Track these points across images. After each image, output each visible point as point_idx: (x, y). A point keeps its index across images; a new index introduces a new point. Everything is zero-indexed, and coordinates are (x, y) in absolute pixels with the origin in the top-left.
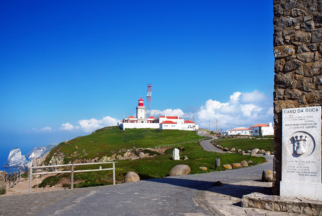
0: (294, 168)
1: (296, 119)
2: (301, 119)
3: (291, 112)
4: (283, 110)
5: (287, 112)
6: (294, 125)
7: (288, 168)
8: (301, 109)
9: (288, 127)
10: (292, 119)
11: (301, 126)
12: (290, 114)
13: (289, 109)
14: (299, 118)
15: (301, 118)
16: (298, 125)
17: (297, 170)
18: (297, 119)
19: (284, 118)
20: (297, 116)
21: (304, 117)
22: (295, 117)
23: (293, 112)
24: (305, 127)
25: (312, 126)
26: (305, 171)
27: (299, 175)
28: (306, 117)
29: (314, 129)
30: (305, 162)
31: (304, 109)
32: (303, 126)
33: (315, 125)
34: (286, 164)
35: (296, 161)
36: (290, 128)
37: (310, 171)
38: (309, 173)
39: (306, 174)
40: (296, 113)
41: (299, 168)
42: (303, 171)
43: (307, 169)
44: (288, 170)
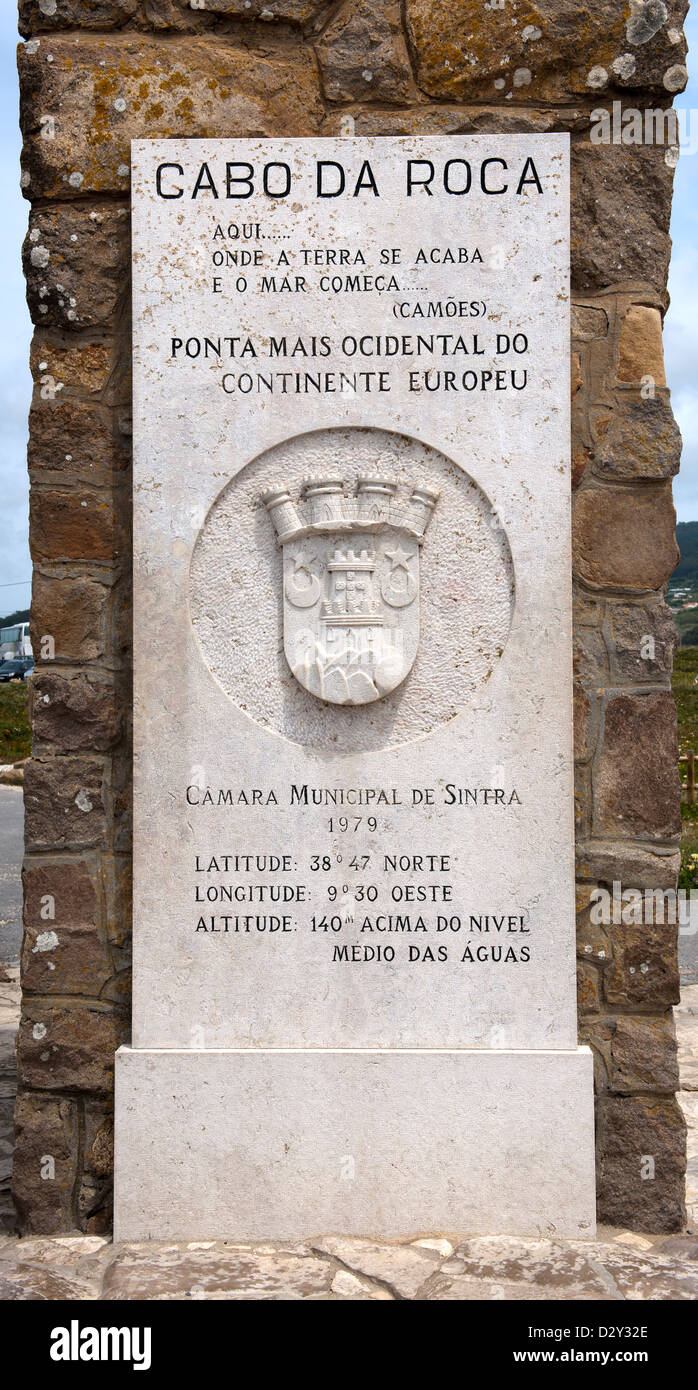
0: (280, 879)
1: (301, 283)
2: (352, 283)
3: (239, 182)
4: (146, 155)
5: (188, 181)
6: (278, 346)
7: (214, 879)
8: (349, 148)
9: (204, 372)
10: (253, 274)
11: (358, 364)
12: (229, 211)
13: (218, 152)
14: (337, 270)
15: (355, 270)
16: (320, 346)
17: (317, 904)
18: (311, 273)
19: (154, 257)
20: (312, 244)
21: (391, 256)
22: (284, 245)
23: (257, 181)
24: (398, 382)
25: (479, 364)
26: (402, 909)
27: (340, 953)
28: (407, 257)
29: (494, 403)
30: (405, 796)
31: (389, 155)
32: (376, 364)
33: (510, 362)
34: (184, 834)
35: (301, 793)
36: (231, 383)
37: (466, 903)
38: (450, 924)
39: (421, 940)
40: (297, 208)
41: (335, 877)
42: (386, 906)
43: (423, 878)
44: (209, 909)
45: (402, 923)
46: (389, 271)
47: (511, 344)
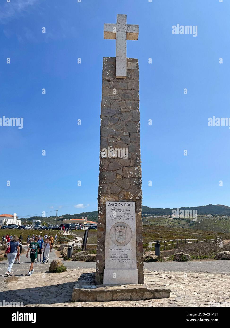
2: (121, 212)
3: (113, 205)
4: (107, 202)
5: (110, 204)
6: (116, 216)
7: (111, 256)
8: (121, 203)
9: (111, 218)
10: (114, 211)
12: (113, 207)
13: (112, 202)
16: (119, 216)
17: (118, 258)
18: (118, 211)
19: (108, 210)
20: (118, 209)
21: (123, 210)
22: (116, 209)
23: (115, 205)
24: (124, 219)
25: (129, 218)
26: (124, 258)
27: (120, 262)
28: (125, 210)
29: (131, 221)
30: (124, 250)
31: (123, 203)
32: (122, 218)
33: (132, 218)
34: (109, 253)
35: (117, 249)
36: (113, 219)
37: (129, 258)
38: (128, 260)
39: (126, 261)
40: (117, 206)
41: (120, 256)
42: (123, 258)
43: (126, 256)
44: (111, 258)
45: (124, 259)
46: (123, 211)
47: (132, 216)
